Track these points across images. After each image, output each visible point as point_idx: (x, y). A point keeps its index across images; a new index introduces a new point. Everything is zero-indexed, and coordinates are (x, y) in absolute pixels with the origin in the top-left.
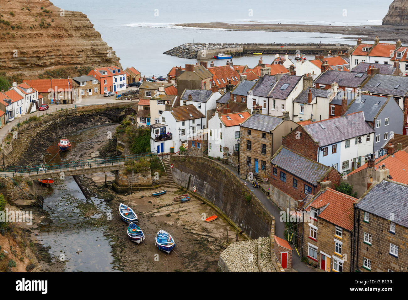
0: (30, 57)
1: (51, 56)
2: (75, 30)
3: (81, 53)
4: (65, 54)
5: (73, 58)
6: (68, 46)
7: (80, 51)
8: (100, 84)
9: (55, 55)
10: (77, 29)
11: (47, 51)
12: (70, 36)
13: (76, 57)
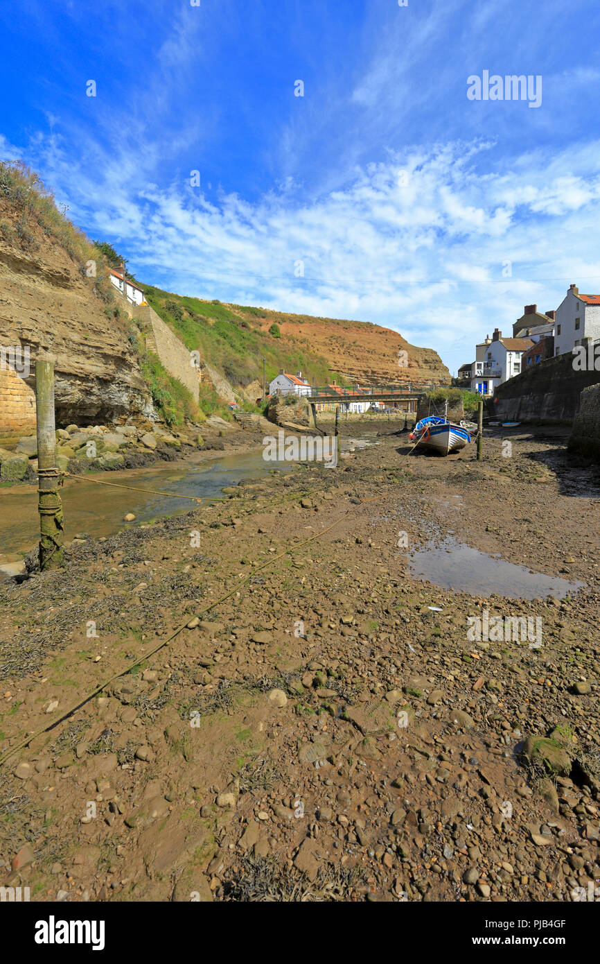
0: (381, 377)
1: (401, 380)
2: (425, 363)
4: (413, 380)
6: (417, 374)
7: (427, 380)
9: (404, 380)
10: (426, 362)
11: (396, 375)
12: (420, 367)
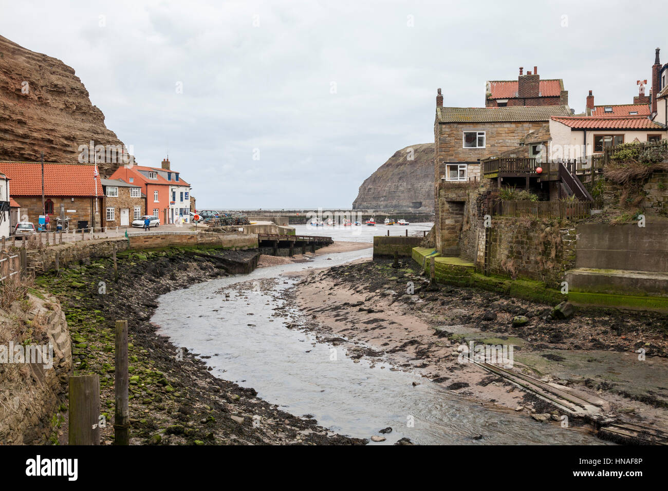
2: (52, 92)
3: (70, 143)
4: (36, 135)
5: (54, 148)
6: (41, 120)
8: (146, 199)
9: (13, 132)
12: (42, 102)
13: (60, 150)
